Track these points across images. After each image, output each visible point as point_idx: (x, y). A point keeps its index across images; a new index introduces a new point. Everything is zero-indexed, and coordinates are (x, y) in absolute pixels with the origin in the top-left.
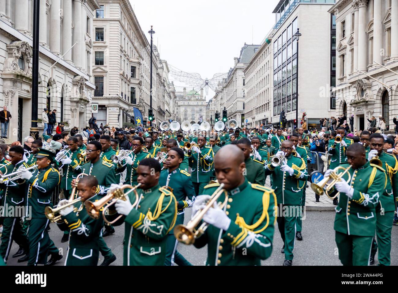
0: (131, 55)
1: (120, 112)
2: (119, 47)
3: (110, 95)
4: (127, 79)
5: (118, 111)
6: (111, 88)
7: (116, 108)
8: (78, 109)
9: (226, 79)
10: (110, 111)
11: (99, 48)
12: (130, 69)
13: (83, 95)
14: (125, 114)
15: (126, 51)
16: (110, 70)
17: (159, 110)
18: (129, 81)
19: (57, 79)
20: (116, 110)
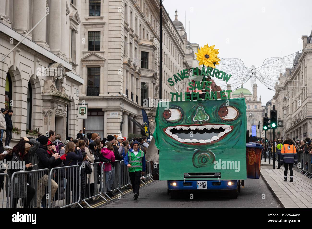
0: (142, 35)
1: (123, 118)
2: (123, 23)
3: (108, 93)
4: (134, 70)
5: (121, 117)
6: (111, 84)
7: (117, 113)
8: (54, 112)
9: (290, 70)
10: (109, 117)
11: (94, 26)
12: (139, 56)
13: (62, 91)
14: (132, 122)
15: (134, 29)
16: (110, 58)
18: (139, 73)
19: (21, 68)
20: (117, 116)
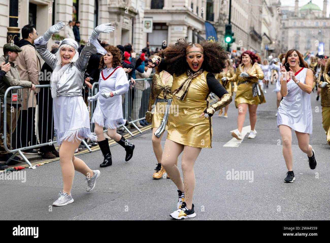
1: (188, 33)
3: (173, 6)
5: (185, 32)
7: (181, 27)
8: (120, 24)
10: (173, 31)
13: (128, 3)
14: (196, 37)
17: (251, 33)
20: (182, 30)
